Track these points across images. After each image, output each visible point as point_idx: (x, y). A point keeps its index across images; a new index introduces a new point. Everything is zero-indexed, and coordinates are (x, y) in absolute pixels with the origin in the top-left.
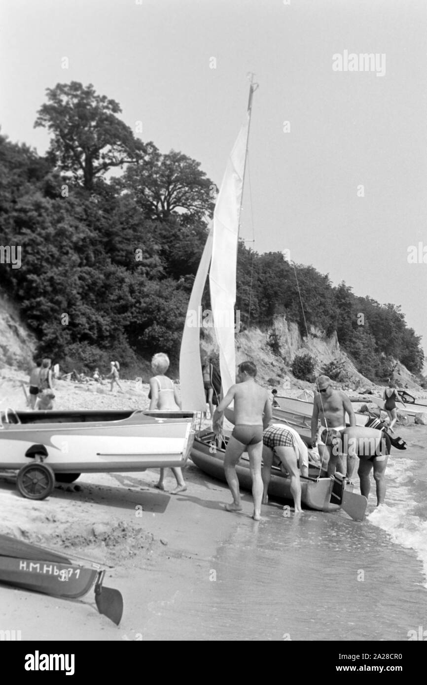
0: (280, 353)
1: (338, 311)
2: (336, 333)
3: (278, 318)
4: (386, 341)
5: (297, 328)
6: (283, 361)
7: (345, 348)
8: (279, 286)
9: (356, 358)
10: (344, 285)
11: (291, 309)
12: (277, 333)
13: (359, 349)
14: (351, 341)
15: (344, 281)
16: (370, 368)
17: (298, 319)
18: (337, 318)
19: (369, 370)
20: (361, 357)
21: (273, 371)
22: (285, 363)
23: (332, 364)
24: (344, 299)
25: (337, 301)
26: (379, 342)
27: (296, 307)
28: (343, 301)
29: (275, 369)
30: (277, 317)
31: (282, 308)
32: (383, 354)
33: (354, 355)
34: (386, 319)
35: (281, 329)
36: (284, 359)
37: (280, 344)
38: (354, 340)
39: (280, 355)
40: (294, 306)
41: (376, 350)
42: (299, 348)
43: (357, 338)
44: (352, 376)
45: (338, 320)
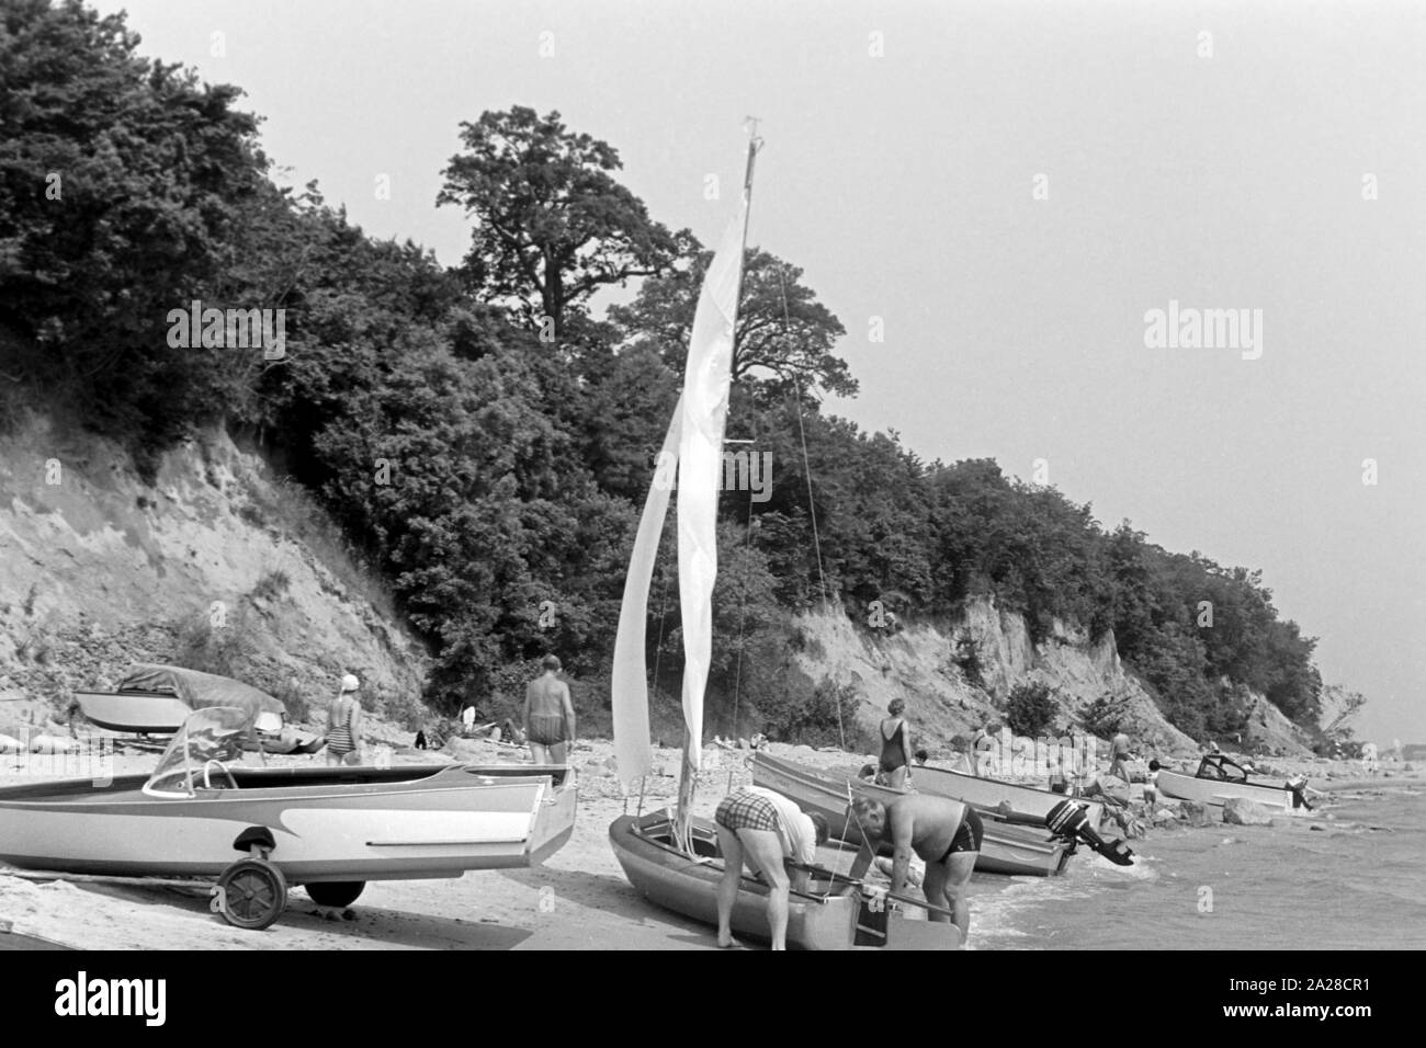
0: (982, 680)
1: (1116, 586)
2: (1111, 634)
3: (977, 602)
4: (1228, 651)
5: (1022, 624)
6: (989, 699)
7: (1137, 668)
8: (975, 534)
9: (1161, 691)
10: (1127, 529)
11: (1007, 583)
12: (974, 636)
13: (1169, 669)
14: (1149, 652)
15: (1126, 520)
16: (1194, 712)
17: (1024, 605)
18: (1114, 602)
19: (1191, 717)
20: (1173, 689)
21: (963, 719)
22: (992, 703)
23: (1100, 703)
24: (1130, 559)
25: (1114, 564)
26: (1214, 654)
27: (1017, 579)
28: (1128, 564)
29: (966, 715)
30: (973, 601)
31: (984, 582)
32: (1225, 681)
33: (1158, 683)
34: (1230, 603)
35: (984, 627)
36: (992, 693)
37: (982, 661)
38: (1156, 649)
39: (982, 684)
40: (1013, 577)
41: (1209, 673)
42: (1026, 669)
43: (1162, 645)
44: (1146, 730)
45: (1115, 606)
